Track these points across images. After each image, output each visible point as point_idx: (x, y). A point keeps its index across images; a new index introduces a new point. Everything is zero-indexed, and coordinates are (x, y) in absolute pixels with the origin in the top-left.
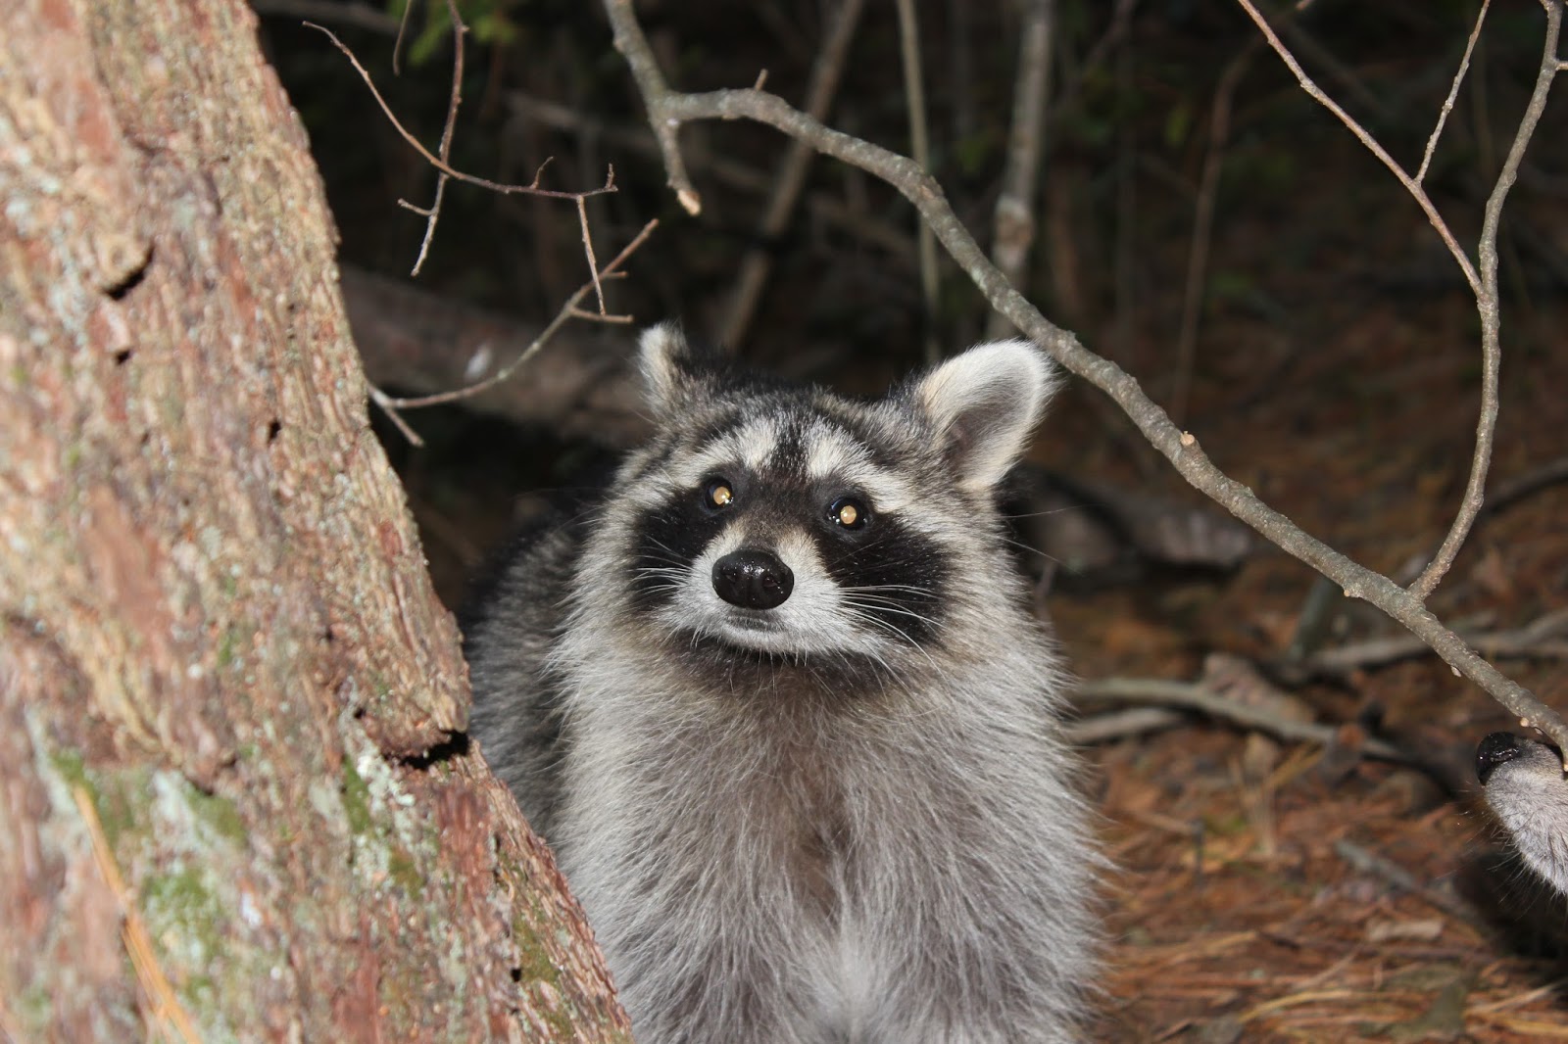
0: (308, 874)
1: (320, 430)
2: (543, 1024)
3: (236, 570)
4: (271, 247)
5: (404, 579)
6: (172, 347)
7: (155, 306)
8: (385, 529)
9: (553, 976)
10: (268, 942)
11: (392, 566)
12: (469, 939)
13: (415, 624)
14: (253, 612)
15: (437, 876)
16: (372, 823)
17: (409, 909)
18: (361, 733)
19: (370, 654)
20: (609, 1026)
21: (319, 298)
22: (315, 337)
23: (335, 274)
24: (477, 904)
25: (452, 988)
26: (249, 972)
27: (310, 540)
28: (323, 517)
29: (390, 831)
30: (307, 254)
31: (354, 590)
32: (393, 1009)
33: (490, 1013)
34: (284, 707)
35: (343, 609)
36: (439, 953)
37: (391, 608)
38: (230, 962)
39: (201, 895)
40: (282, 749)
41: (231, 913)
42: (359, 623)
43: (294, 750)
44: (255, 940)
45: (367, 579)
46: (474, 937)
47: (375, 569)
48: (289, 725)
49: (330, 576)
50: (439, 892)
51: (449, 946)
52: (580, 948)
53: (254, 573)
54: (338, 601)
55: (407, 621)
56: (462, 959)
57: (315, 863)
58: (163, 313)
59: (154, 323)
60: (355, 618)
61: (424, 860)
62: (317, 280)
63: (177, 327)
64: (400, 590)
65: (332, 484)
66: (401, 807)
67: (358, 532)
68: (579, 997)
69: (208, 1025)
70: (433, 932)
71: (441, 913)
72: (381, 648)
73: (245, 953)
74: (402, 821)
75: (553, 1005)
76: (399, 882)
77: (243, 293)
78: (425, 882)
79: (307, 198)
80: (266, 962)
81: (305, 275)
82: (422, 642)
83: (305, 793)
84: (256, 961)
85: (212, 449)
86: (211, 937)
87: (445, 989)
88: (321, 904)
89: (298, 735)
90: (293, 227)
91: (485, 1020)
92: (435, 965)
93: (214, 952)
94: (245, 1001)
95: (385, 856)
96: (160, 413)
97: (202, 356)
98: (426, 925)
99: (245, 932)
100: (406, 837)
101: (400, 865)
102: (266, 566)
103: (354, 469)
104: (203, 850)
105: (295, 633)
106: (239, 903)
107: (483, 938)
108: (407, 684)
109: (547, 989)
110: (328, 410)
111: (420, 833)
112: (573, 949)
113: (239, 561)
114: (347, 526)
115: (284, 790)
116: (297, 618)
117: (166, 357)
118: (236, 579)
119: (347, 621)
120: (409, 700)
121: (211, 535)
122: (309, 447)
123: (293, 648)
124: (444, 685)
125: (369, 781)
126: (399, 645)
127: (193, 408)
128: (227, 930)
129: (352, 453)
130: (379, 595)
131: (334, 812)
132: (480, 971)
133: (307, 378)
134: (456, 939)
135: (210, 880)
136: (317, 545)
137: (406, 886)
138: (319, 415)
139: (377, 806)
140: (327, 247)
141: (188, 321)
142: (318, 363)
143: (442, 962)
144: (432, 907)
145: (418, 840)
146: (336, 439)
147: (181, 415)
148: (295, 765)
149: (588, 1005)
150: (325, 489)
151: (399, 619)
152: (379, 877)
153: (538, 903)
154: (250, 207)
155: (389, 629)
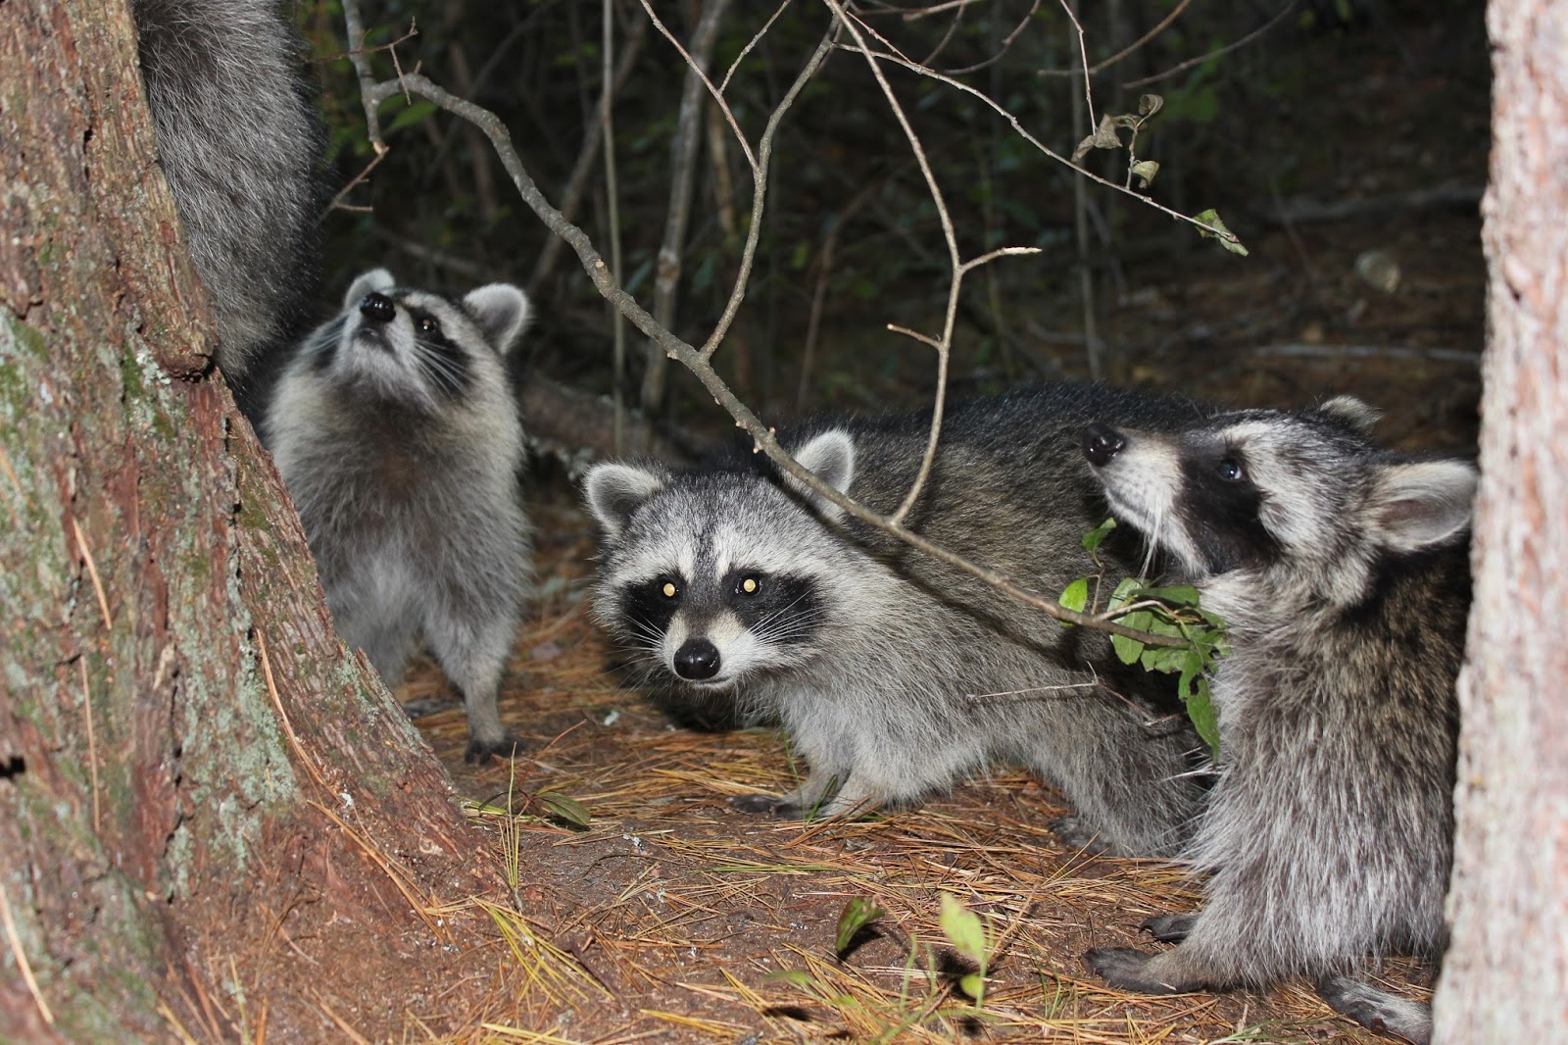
0: (93, 399)
1: (125, 156)
2: (259, 556)
3: (56, 210)
4: (97, 40)
5: (175, 257)
6: (21, 67)
7: (11, 40)
8: (165, 225)
9: (268, 528)
10: (57, 416)
11: (168, 249)
12: (203, 475)
13: (181, 285)
14: (67, 238)
15: (184, 432)
16: (143, 392)
17: (165, 449)
18: (140, 341)
19: (154, 304)
20: (300, 560)
21: (127, 75)
22: (123, 98)
23: (138, 63)
24: (210, 454)
25: (190, 499)
26: (43, 430)
27: (115, 223)
28: (124, 210)
29: (155, 400)
30: (121, 47)
31: (143, 260)
32: (150, 502)
33: (213, 517)
34: (83, 297)
35: (136, 271)
36: (183, 477)
37: (166, 273)
38: (32, 424)
39: (15, 380)
40: (81, 323)
41: (34, 394)
42: (146, 282)
43: (88, 324)
44: (47, 412)
45: (153, 256)
46: (207, 472)
47: (158, 251)
48: (86, 309)
49: (127, 247)
50: (186, 442)
51: (189, 476)
52: (285, 512)
53: (67, 210)
54: (133, 265)
55: (176, 283)
56: (198, 485)
57: (98, 393)
58: (15, 46)
59: (9, 50)
60: (143, 279)
61: (177, 420)
62: (126, 64)
63: (24, 55)
64: (173, 264)
65: (131, 190)
66: (163, 386)
67: (148, 225)
68: (282, 542)
69: (15, 455)
70: (180, 464)
71: (186, 454)
72: (160, 300)
73: (42, 420)
74: (163, 395)
75: (266, 545)
76: (159, 431)
77: (70, 46)
78: (176, 434)
79: (121, 10)
80: (55, 427)
81: (119, 58)
82: (186, 299)
83: (94, 351)
84: (49, 425)
85: (42, 129)
86: (21, 406)
87: (185, 498)
88: (103, 420)
89: (91, 316)
90: (112, 29)
91: (210, 520)
92: (180, 484)
93: (20, 415)
94: (40, 448)
95: (151, 415)
96: (11, 106)
97: (39, 74)
98: (175, 459)
99: (42, 408)
100: (166, 405)
101: (160, 421)
102: (75, 208)
103: (147, 185)
104: (19, 357)
105: (93, 256)
106: (39, 388)
107: (213, 474)
108: (176, 324)
109: (263, 534)
110: (130, 144)
111: (175, 404)
112: (281, 512)
113: (59, 204)
114: (141, 221)
115: (80, 349)
116: (96, 248)
117: (17, 73)
118: (56, 215)
119: (139, 279)
120: (178, 336)
121: (42, 186)
122: (117, 166)
123: (93, 266)
124: (199, 327)
125: (143, 367)
126: (171, 298)
127: (32, 104)
128: (30, 403)
129: (145, 175)
130: (159, 266)
131: (112, 365)
132: (209, 493)
133: (118, 124)
134: (195, 472)
135: (21, 372)
136: (120, 227)
137: (163, 434)
138: (125, 147)
139: (147, 382)
140: (132, 42)
141: (30, 51)
142: (125, 114)
143: (185, 483)
144: (180, 450)
145: (172, 409)
146: (134, 162)
147: (25, 110)
148: (87, 333)
149: (289, 546)
150: (126, 192)
151: (171, 282)
152: (146, 426)
153: (261, 485)
154: (85, 12)
155: (165, 287)
